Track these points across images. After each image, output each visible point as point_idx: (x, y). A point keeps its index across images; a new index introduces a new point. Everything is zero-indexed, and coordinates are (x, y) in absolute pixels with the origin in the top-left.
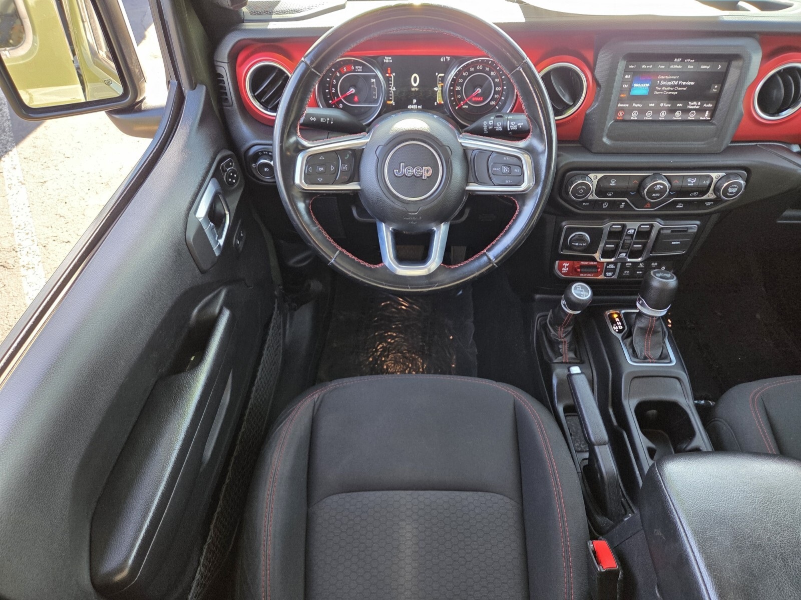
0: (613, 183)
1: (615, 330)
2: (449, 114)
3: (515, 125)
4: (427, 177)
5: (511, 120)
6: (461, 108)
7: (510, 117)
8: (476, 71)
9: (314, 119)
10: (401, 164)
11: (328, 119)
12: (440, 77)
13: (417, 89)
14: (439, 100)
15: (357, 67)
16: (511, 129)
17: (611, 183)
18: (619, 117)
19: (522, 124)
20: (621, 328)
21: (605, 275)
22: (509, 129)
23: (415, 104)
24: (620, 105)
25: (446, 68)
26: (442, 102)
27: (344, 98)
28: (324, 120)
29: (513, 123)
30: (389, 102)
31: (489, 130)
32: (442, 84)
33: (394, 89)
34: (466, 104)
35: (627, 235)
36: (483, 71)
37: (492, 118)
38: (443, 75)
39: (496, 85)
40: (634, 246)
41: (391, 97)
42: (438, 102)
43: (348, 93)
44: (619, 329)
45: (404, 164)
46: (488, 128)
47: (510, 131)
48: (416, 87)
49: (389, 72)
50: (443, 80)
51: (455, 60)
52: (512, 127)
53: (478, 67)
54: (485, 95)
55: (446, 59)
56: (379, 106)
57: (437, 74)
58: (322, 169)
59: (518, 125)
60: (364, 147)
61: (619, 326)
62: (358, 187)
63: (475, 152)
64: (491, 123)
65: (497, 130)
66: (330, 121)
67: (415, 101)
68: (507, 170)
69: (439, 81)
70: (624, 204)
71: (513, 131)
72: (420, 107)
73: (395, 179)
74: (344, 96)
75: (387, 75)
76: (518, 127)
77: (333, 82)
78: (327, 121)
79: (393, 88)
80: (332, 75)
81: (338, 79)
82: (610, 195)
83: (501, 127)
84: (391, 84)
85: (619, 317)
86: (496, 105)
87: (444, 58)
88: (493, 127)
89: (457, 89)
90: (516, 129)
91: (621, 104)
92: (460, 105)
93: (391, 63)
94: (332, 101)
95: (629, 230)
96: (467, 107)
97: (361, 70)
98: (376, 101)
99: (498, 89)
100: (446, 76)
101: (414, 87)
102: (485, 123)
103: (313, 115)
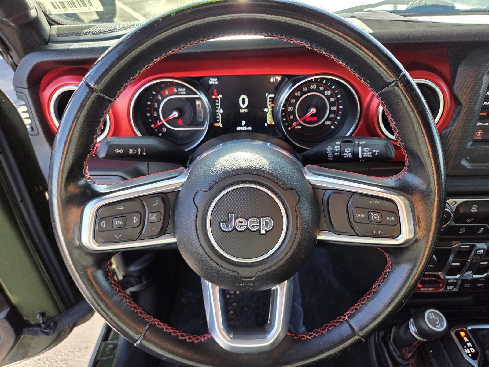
0: (474, 209)
1: (468, 354)
2: (281, 136)
3: (369, 152)
4: (267, 231)
5: (363, 146)
6: (293, 129)
7: (361, 143)
8: (310, 91)
9: (121, 151)
10: (230, 215)
11: (139, 150)
12: (270, 98)
13: (246, 111)
14: (270, 120)
15: (180, 90)
16: (364, 156)
17: (472, 209)
18: (478, 137)
19: (378, 151)
20: (473, 351)
21: (446, 289)
22: (360, 156)
23: (245, 125)
24: (479, 124)
25: (277, 89)
26: (273, 123)
27: (167, 122)
28: (134, 151)
29: (367, 150)
30: (216, 125)
31: (334, 156)
32: (273, 105)
33: (222, 111)
34: (300, 124)
35: (476, 254)
36: (317, 90)
37: (339, 143)
38: (273, 95)
39: (331, 104)
40: (481, 263)
41: (219, 119)
42: (269, 123)
43: (171, 117)
44: (471, 353)
45: (233, 215)
46: (333, 154)
47: (363, 158)
48: (245, 108)
49: (215, 93)
50: (273, 100)
51: (287, 79)
52: (365, 153)
53: (312, 87)
54: (319, 115)
55: (276, 80)
56: (205, 128)
57: (267, 94)
58: (120, 222)
59: (374, 151)
60: (180, 189)
61: (471, 349)
62: (174, 240)
63: (328, 193)
64: (337, 148)
65: (345, 157)
66: (142, 152)
67: (244, 123)
68: (376, 218)
69: (270, 101)
70: (482, 229)
71: (366, 159)
72: (250, 128)
73: (222, 235)
74: (167, 120)
75: (214, 97)
76: (373, 154)
77: (155, 105)
78: (137, 151)
79: (220, 110)
80: (153, 99)
81: (159, 103)
82: (469, 221)
83: (350, 154)
84: (218, 106)
85: (467, 336)
86: (331, 125)
87: (274, 78)
88: (341, 154)
89: (289, 110)
90: (371, 156)
91: (481, 123)
92: (293, 127)
93: (217, 84)
94: (155, 125)
95: (479, 249)
96: (300, 127)
97: (185, 93)
98: (202, 124)
99: (334, 108)
100: (276, 96)
101: (242, 108)
102: (329, 149)
103: (119, 147)
